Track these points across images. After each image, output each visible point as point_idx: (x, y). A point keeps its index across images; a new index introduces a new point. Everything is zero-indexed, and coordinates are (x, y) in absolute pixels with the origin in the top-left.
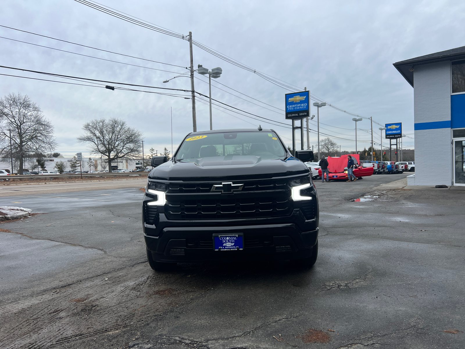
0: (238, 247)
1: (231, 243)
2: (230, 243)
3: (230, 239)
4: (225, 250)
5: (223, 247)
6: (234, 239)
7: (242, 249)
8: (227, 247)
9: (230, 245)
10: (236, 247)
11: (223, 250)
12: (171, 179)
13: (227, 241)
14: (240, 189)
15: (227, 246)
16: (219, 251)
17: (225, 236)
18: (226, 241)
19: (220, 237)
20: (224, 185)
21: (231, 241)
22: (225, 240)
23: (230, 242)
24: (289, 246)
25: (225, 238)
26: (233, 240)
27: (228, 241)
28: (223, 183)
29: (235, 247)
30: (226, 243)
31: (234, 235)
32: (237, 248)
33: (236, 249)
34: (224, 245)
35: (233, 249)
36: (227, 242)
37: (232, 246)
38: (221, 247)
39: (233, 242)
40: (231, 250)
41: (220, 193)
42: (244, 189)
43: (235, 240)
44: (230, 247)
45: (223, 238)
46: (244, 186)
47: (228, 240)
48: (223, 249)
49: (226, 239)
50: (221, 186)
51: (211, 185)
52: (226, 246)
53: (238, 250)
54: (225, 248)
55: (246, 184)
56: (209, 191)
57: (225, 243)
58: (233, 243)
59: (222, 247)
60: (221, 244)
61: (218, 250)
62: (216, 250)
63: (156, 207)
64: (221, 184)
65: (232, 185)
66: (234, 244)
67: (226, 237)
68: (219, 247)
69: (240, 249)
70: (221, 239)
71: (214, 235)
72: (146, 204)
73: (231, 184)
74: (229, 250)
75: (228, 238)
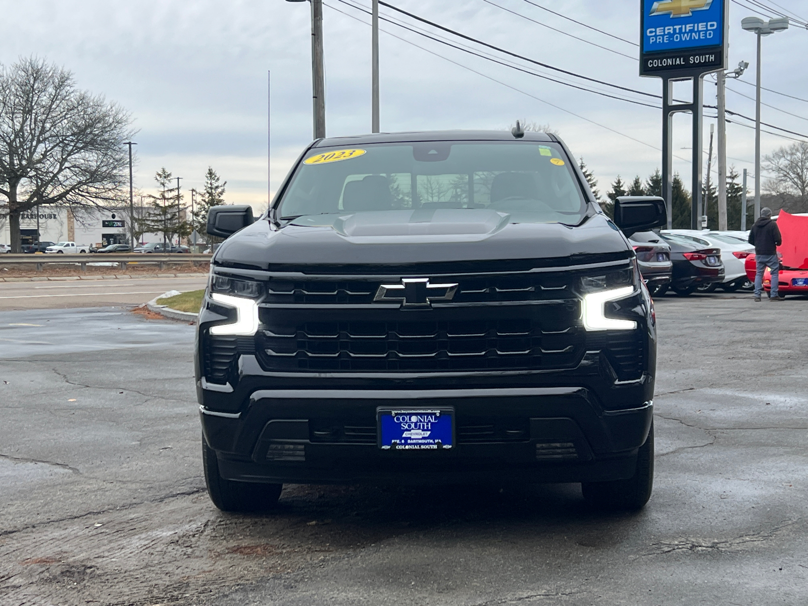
0: (439, 442)
1: (423, 431)
2: (420, 431)
3: (421, 421)
4: (407, 447)
5: (403, 441)
6: (429, 421)
7: (450, 447)
8: (412, 442)
9: (421, 437)
10: (434, 441)
11: (403, 447)
12: (272, 267)
13: (413, 426)
14: (449, 296)
15: (413, 439)
16: (393, 450)
17: (408, 414)
18: (409, 426)
19: (396, 414)
20: (406, 284)
21: (423, 425)
22: (406, 423)
23: (419, 429)
24: (571, 445)
25: (407, 418)
26: (427, 424)
27: (416, 426)
28: (405, 280)
29: (431, 441)
30: (410, 430)
31: (429, 411)
32: (438, 444)
33: (435, 447)
34: (404, 435)
35: (427, 447)
36: (413, 429)
37: (424, 438)
38: (398, 441)
39: (428, 427)
40: (423, 447)
41: (398, 306)
42: (458, 297)
43: (432, 424)
44: (420, 441)
45: (404, 419)
46: (458, 288)
47: (416, 424)
48: (401, 444)
49: (410, 420)
50: (402, 287)
51: (376, 285)
52: (410, 438)
53: (440, 449)
54: (406, 444)
55: (464, 283)
56: (369, 299)
57: (407, 430)
58: (427, 430)
59: (401, 441)
60: (398, 432)
61: (389, 447)
62: (383, 447)
63: (233, 339)
64: (400, 283)
65: (429, 286)
66: (429, 433)
67: (411, 415)
68: (393, 441)
69: (444, 447)
70: (398, 419)
71: (379, 408)
72: (208, 331)
73: (425, 283)
74: (417, 447)
75: (414, 419)
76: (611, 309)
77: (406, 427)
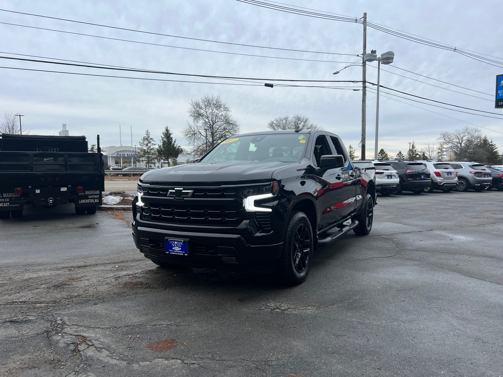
1: (179, 247)
3: (178, 244)
4: (174, 253)
5: (173, 251)
6: (181, 244)
7: (187, 255)
8: (175, 251)
9: (178, 250)
13: (176, 245)
14: (190, 195)
16: (169, 254)
17: (174, 241)
18: (175, 245)
19: (170, 240)
20: (176, 190)
23: (178, 247)
24: (234, 258)
27: (176, 246)
28: (175, 189)
29: (181, 252)
31: (180, 240)
32: (183, 253)
33: (182, 254)
34: (173, 249)
35: (180, 254)
37: (179, 250)
38: (171, 251)
40: (178, 254)
41: (173, 198)
42: (193, 196)
44: (178, 252)
46: (193, 193)
47: (176, 244)
48: (172, 252)
50: (174, 191)
51: (167, 190)
52: (175, 250)
53: (184, 255)
54: (174, 252)
55: (195, 191)
56: (165, 195)
58: (180, 247)
60: (171, 247)
62: (166, 252)
63: (138, 207)
64: (174, 190)
65: (183, 191)
66: (181, 248)
67: (175, 241)
68: (169, 250)
69: (185, 255)
70: (171, 242)
71: (166, 238)
72: (135, 204)
73: (181, 190)
74: (177, 254)
75: (176, 243)
76: (258, 203)
77: (174, 246)
